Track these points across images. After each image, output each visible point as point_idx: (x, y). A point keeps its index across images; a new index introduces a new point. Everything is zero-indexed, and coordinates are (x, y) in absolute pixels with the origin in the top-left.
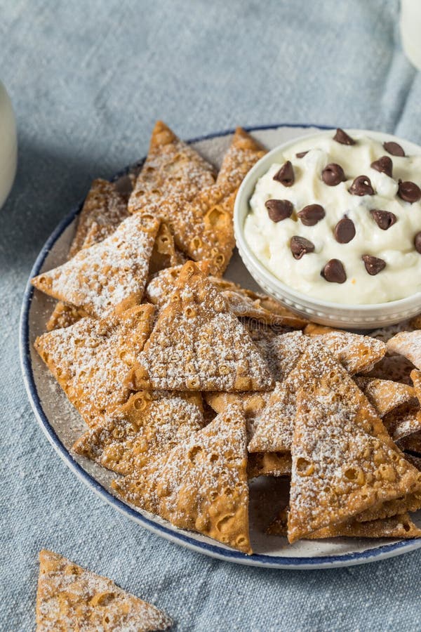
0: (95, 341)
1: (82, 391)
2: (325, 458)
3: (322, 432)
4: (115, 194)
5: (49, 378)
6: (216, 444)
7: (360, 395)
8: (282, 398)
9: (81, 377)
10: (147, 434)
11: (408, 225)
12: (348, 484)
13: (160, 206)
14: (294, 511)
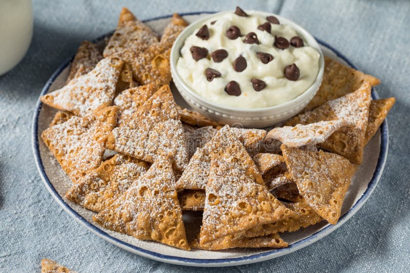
0: (80, 130)
1: (71, 162)
2: (227, 195)
3: (226, 179)
4: (95, 50)
5: (50, 156)
7: (250, 159)
8: (200, 157)
9: (71, 154)
10: (113, 186)
11: (280, 62)
12: (240, 212)
13: (124, 53)
14: (205, 226)
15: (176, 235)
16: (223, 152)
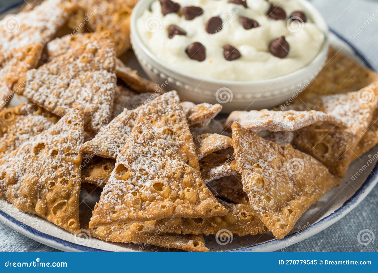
2: (142, 170)
3: (146, 150)
6: (57, 141)
7: (187, 134)
12: (154, 194)
14: (101, 203)
15: (65, 211)
16: (157, 120)
